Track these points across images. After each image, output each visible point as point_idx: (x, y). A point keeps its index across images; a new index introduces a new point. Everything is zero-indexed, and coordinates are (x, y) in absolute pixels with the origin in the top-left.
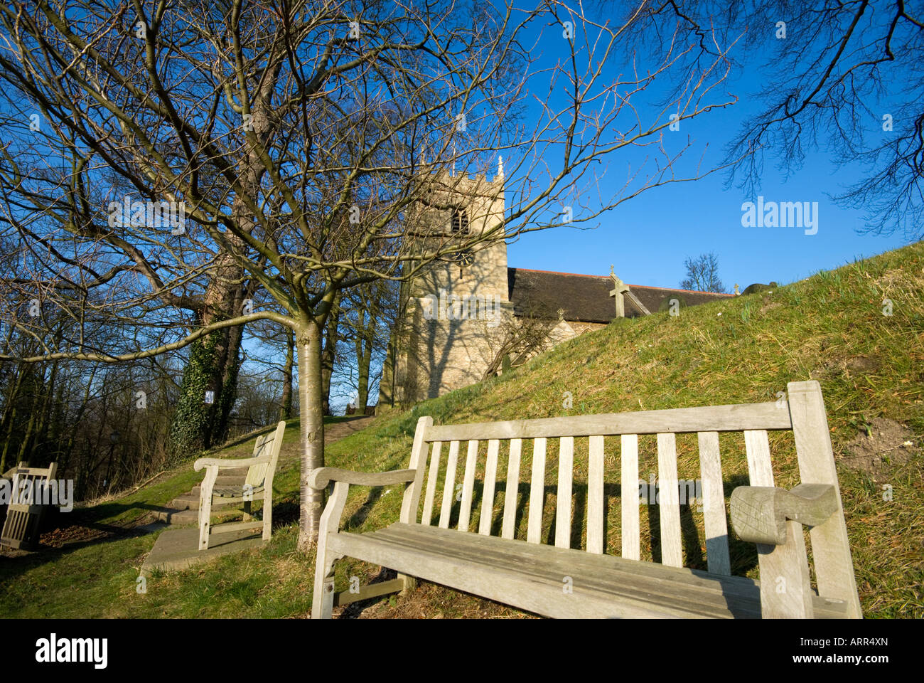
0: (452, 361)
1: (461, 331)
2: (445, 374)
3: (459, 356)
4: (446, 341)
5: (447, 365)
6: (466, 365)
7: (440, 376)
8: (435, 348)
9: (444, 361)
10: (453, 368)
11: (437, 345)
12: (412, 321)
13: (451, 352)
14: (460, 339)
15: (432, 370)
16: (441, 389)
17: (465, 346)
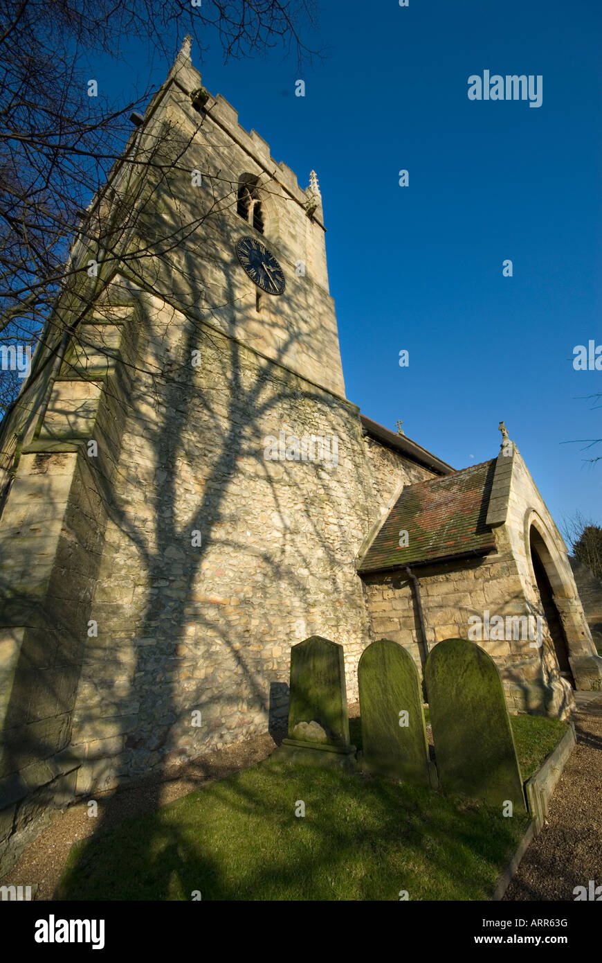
0: (234, 520)
1: (258, 434)
2: (208, 566)
3: (256, 507)
4: (219, 451)
5: (218, 533)
6: (273, 540)
7: (191, 572)
8: (182, 465)
9: (208, 515)
10: (238, 547)
11: (191, 458)
12: (115, 343)
13: (232, 488)
14: (257, 454)
15: (162, 547)
16: (192, 630)
17: (269, 480)
